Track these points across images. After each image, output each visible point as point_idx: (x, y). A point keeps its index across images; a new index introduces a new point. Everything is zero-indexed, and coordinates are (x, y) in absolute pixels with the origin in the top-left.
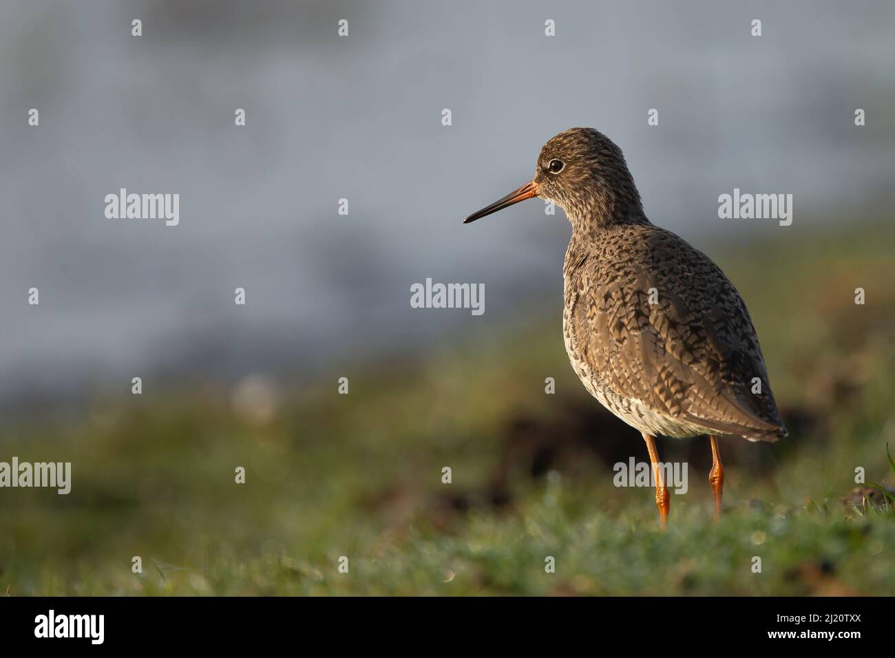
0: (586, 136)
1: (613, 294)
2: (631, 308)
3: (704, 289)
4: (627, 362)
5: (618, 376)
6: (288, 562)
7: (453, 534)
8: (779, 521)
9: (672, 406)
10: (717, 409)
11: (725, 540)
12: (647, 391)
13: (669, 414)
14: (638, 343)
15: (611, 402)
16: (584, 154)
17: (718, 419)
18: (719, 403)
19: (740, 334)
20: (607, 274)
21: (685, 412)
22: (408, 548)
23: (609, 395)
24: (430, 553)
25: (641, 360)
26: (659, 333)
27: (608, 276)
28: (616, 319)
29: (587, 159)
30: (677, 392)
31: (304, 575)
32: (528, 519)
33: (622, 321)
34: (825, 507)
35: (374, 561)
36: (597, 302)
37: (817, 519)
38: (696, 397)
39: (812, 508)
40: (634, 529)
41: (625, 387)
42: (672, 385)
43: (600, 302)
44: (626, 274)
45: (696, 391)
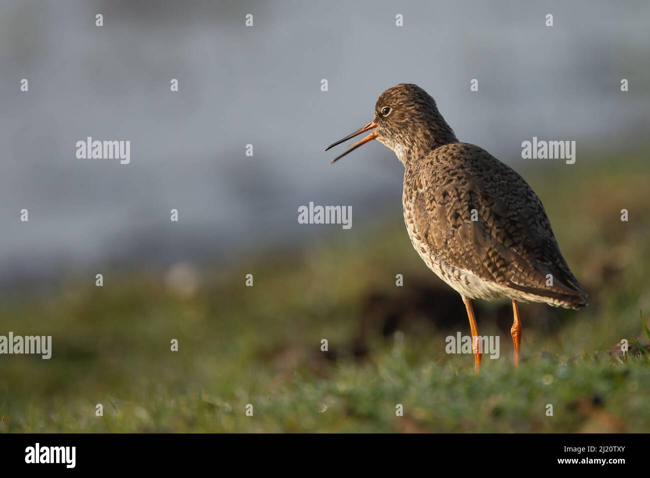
0: (407, 89)
1: (450, 193)
2: (465, 203)
3: (516, 193)
4: (461, 244)
5: (454, 253)
6: (206, 398)
7: (326, 377)
8: (562, 368)
9: (498, 276)
10: (534, 280)
11: (523, 382)
12: (478, 265)
13: (496, 282)
14: (470, 229)
15: (445, 271)
16: (405, 102)
17: (535, 287)
18: (535, 276)
19: (544, 225)
20: (444, 178)
21: (509, 281)
22: (294, 387)
23: (444, 267)
24: (309, 391)
25: (472, 242)
26: (487, 223)
27: (444, 179)
28: (453, 211)
29: (407, 106)
30: (501, 266)
31: (218, 407)
32: (380, 366)
33: (458, 212)
34: (596, 357)
35: (268, 397)
36: (436, 198)
37: (590, 366)
38: (517, 271)
39: (586, 358)
40: (457, 374)
41: (459, 261)
42: (498, 261)
43: (439, 198)
44: (459, 178)
45: (516, 266)
